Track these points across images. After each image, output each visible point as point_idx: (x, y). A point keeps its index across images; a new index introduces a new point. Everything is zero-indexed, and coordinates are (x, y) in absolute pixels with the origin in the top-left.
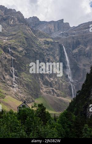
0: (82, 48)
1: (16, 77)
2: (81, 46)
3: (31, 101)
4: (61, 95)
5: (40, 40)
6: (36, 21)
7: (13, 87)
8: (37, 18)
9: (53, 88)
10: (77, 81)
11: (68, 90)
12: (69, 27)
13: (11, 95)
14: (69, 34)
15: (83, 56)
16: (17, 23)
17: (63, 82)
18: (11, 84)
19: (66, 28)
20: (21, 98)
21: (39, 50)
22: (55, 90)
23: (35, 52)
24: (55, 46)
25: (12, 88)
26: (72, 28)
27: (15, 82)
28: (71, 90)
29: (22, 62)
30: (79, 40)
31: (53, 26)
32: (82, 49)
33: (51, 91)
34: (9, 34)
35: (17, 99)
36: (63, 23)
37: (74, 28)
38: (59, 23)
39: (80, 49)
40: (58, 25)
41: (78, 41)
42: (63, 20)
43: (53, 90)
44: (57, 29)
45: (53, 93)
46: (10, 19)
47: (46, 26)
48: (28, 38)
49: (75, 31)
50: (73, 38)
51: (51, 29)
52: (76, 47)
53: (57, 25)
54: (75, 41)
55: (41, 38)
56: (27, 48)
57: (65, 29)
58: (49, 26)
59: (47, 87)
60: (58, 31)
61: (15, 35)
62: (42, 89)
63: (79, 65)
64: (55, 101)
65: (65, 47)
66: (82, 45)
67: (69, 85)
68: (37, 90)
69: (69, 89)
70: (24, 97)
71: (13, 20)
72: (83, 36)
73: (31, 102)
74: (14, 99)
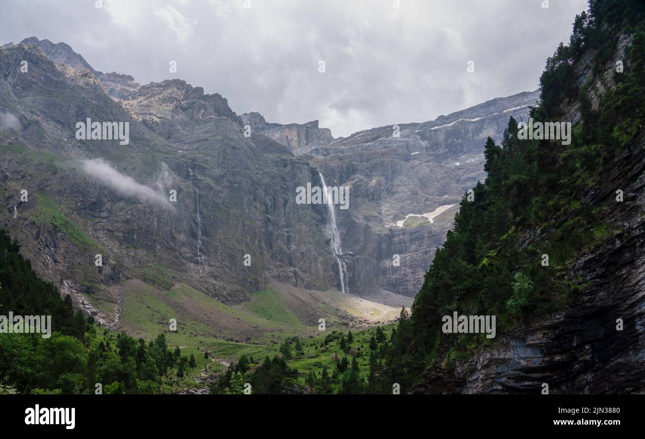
0: (361, 180)
1: (204, 238)
2: (358, 175)
3: (242, 298)
4: (315, 286)
5: (265, 156)
6: (257, 121)
7: (197, 262)
8: (260, 115)
9: (297, 269)
10: (352, 253)
11: (332, 273)
12: (330, 139)
13: (189, 282)
14: (331, 152)
15: (363, 198)
16: (212, 117)
17: (320, 255)
18: (190, 255)
19: (323, 139)
20: (215, 290)
21: (264, 178)
22: (299, 272)
23: (253, 182)
24: (301, 170)
25: (192, 265)
26: (336, 139)
27: (201, 250)
28: (337, 273)
29: (221, 201)
30: (355, 163)
31: (295, 133)
32: (362, 183)
33: (291, 274)
34: (191, 138)
35: (204, 292)
36: (317, 129)
37: (342, 140)
38: (308, 127)
39: (357, 182)
40: (307, 131)
41: (352, 165)
42: (317, 122)
43: (295, 273)
44: (304, 141)
45: (296, 279)
46: (197, 108)
47: (279, 132)
48: (237, 147)
49: (344, 145)
50: (341, 159)
51: (292, 140)
52: (348, 178)
53: (304, 132)
54: (344, 165)
55: (270, 152)
56: (235, 170)
57: (321, 142)
58: (287, 132)
59: (281, 267)
60: (307, 144)
61: (206, 140)
62: (268, 269)
63: (355, 217)
64: (300, 299)
65: (323, 174)
66: (360, 174)
67: (333, 261)
68: (257, 272)
69: (334, 272)
70: (225, 288)
71: (203, 111)
72: (362, 155)
73: (241, 301)
74: (196, 291)
